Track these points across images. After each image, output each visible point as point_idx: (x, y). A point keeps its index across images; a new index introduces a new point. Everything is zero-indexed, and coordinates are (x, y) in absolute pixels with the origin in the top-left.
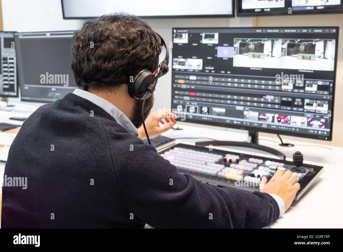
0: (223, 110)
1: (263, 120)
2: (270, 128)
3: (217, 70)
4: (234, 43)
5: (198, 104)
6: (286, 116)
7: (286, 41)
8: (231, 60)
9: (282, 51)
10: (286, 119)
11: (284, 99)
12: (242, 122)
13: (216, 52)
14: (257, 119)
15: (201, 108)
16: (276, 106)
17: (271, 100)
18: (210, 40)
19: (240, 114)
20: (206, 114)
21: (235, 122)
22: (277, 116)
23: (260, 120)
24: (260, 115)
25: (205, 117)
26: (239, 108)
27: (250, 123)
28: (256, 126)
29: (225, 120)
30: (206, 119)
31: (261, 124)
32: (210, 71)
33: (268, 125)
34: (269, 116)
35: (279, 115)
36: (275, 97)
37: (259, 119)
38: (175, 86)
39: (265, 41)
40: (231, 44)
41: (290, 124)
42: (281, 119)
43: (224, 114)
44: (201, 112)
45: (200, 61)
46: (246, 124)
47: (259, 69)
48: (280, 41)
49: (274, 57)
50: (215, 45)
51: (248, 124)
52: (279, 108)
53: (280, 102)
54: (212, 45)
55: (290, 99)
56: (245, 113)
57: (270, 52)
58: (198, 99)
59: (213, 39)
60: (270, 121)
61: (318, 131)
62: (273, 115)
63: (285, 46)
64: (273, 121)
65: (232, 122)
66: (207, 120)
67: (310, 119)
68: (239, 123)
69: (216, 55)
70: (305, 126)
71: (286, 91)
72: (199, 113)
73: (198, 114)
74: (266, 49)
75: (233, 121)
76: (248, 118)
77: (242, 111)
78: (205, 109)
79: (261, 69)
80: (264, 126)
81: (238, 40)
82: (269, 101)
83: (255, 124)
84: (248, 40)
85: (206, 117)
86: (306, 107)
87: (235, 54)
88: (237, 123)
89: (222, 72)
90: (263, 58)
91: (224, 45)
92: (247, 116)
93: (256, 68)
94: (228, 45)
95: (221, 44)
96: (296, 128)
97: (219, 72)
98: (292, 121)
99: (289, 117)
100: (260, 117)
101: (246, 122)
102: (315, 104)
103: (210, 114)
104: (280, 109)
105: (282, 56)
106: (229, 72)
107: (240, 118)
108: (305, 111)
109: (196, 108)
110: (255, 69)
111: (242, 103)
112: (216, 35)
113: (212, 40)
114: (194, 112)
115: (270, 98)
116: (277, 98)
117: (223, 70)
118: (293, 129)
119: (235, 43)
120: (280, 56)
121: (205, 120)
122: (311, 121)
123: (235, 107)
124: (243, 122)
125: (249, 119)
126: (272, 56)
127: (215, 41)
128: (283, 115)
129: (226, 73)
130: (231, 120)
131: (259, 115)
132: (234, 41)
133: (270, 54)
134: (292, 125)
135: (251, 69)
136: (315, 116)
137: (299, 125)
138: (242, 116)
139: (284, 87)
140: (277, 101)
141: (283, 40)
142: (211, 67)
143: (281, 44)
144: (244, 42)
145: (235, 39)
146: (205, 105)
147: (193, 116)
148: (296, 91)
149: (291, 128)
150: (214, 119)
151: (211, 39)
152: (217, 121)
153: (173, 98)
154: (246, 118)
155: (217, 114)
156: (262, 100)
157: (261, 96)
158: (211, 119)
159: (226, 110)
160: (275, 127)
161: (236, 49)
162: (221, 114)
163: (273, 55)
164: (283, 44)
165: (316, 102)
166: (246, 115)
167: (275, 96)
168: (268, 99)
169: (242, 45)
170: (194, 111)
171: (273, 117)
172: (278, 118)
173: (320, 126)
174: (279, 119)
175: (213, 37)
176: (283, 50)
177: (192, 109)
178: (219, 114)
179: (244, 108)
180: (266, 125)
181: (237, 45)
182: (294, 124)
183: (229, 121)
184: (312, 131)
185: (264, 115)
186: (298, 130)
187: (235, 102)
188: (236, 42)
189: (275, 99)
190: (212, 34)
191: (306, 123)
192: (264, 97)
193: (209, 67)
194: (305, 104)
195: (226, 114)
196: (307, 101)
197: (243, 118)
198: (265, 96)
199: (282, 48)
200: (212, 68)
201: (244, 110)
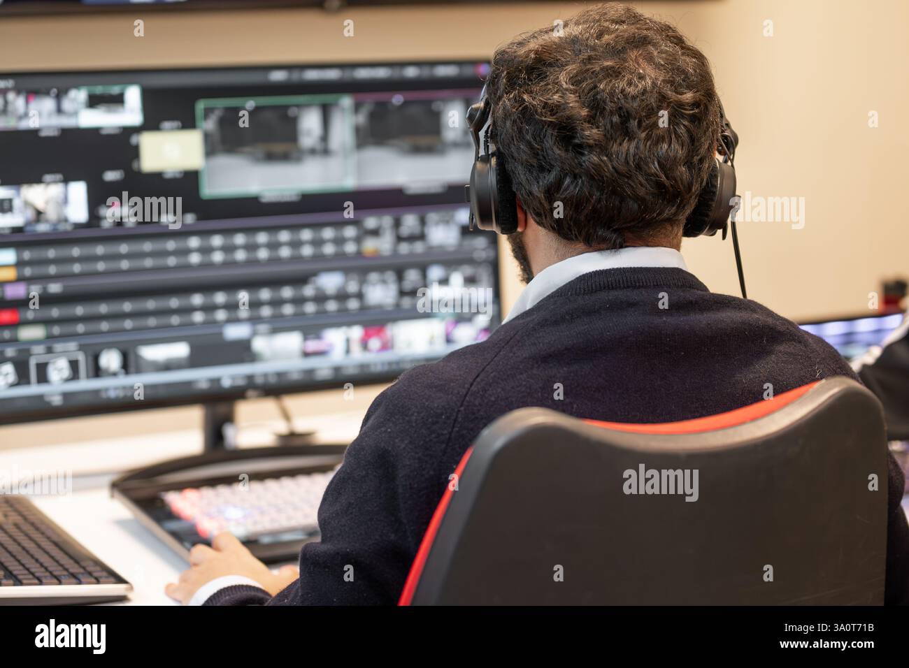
0: (180, 350)
1: (317, 357)
4: (198, 117)
5: (82, 348)
6: (383, 328)
8: (191, 179)
9: (357, 134)
10: (386, 336)
12: (251, 376)
13: (135, 152)
14: (299, 355)
15: (96, 358)
16: (354, 304)
17: (337, 287)
18: (109, 111)
19: (241, 351)
20: (115, 374)
21: (225, 383)
22: (357, 333)
23: (310, 357)
24: (308, 341)
25: (112, 386)
26: (234, 332)
27: (278, 374)
28: (296, 379)
29: (189, 384)
31: (313, 370)
33: (335, 369)
34: (336, 338)
35: (365, 328)
36: (347, 274)
37: (306, 355)
39: (300, 105)
40: (188, 123)
41: (392, 349)
42: (370, 339)
43: (186, 360)
44: (97, 372)
45: (78, 191)
48: (348, 101)
49: (332, 153)
50: (128, 131)
51: (272, 379)
54: (117, 131)
56: (257, 344)
57: (319, 138)
58: (80, 328)
59: (120, 109)
60: (338, 355)
62: (345, 332)
63: (364, 117)
64: (348, 351)
65: (214, 384)
68: (241, 381)
69: (135, 166)
70: (439, 348)
72: (88, 377)
73: (85, 384)
74: (307, 133)
75: (219, 378)
76: (269, 360)
77: (246, 341)
78: (110, 360)
80: (324, 375)
82: (331, 290)
85: (116, 388)
87: (208, 158)
88: (232, 386)
90: (299, 161)
91: (165, 125)
92: (265, 354)
94: (177, 124)
95: (152, 123)
100: (309, 348)
101: (263, 374)
103: (132, 369)
105: (359, 147)
106: (189, 217)
107: (242, 362)
109: (74, 365)
111: (244, 313)
112: (133, 95)
113: (115, 113)
114: (67, 380)
115: (330, 281)
116: (353, 277)
119: (203, 117)
123: (222, 332)
125: (271, 363)
126: (327, 152)
127: (131, 112)
130: (210, 379)
131: (304, 344)
132: (198, 111)
133: (321, 146)
137: (422, 349)
138: (247, 355)
139: (370, 244)
140: (354, 287)
141: (356, 99)
143: (350, 110)
145: (198, 104)
146: (110, 346)
147: (66, 395)
148: (404, 249)
151: (112, 108)
154: (262, 360)
155: (161, 367)
156: (309, 290)
157: (303, 279)
159: (193, 347)
160: (355, 370)
162: (172, 365)
163: (330, 147)
166: (259, 351)
167: (346, 270)
168: (325, 287)
169: (225, 121)
170: (66, 372)
171: (348, 341)
172: (362, 340)
174: (366, 343)
175: (119, 100)
176: (360, 129)
177: (59, 370)
178: (168, 366)
179: (253, 329)
180: (329, 370)
181: (211, 124)
183: (204, 385)
185: (319, 341)
187: (221, 314)
188: (204, 113)
189: (346, 282)
190: (115, 90)
191: (442, 337)
192: (314, 281)
195: (195, 361)
197: (252, 362)
198: (316, 275)
199: (357, 126)
201: (254, 334)
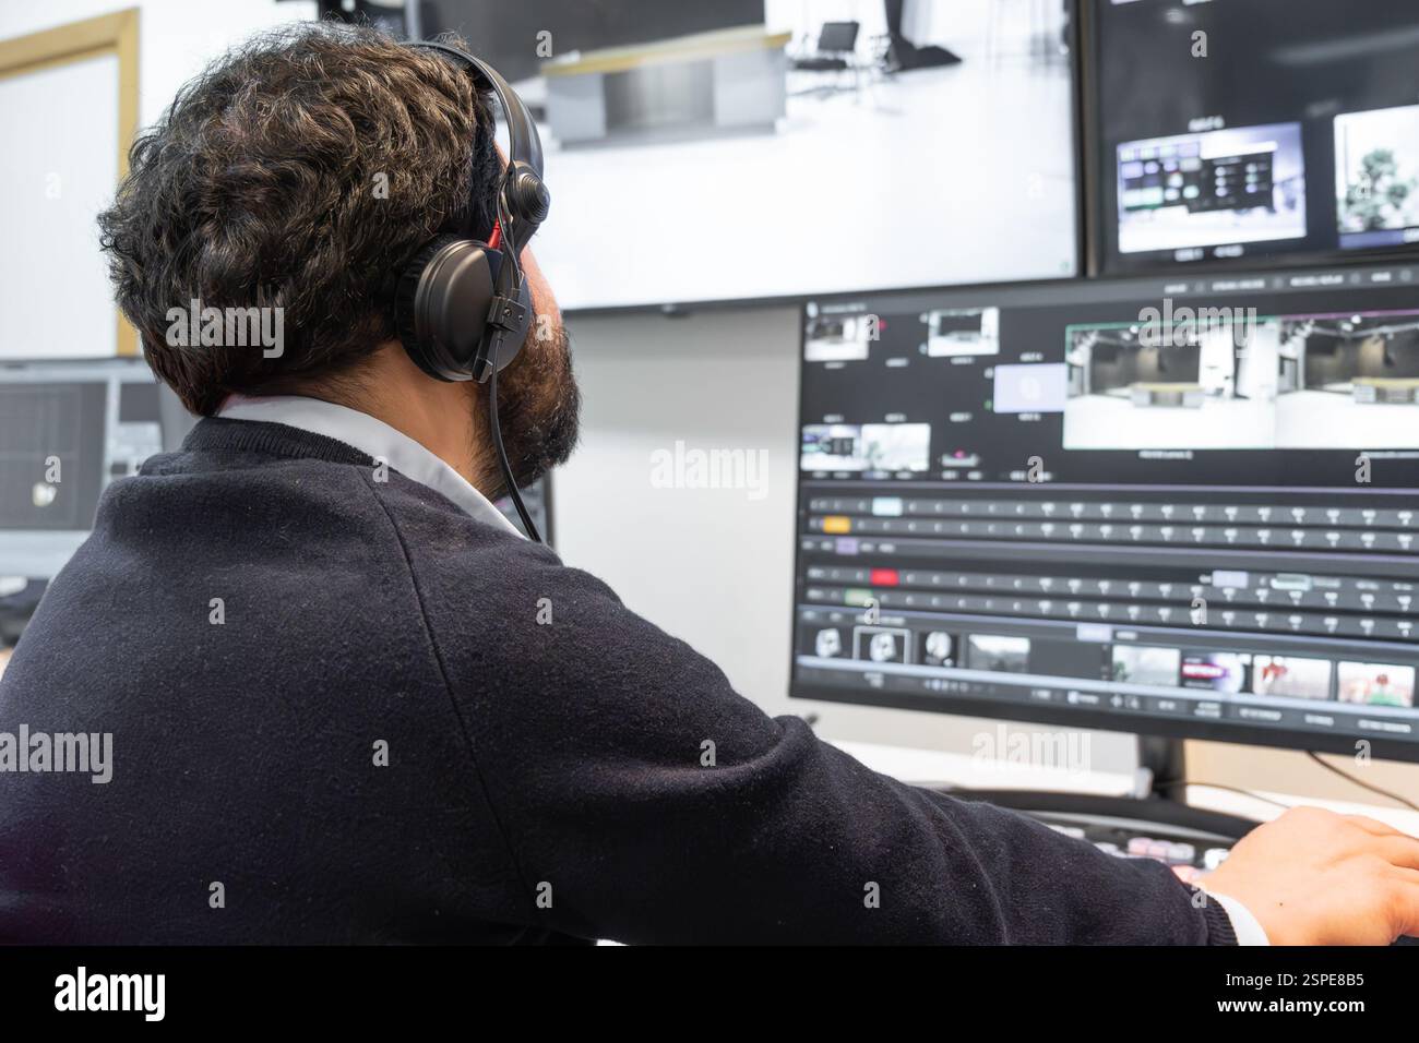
0: (1020, 646)
1: (1202, 685)
2: (1232, 720)
3: (995, 468)
4: (1068, 346)
5: (909, 624)
7: (1298, 324)
8: (1052, 422)
9: (1282, 371)
12: (1106, 697)
13: (988, 388)
14: (1174, 680)
15: (923, 638)
16: (1262, 619)
17: (1239, 590)
18: (961, 339)
19: (1097, 661)
20: (942, 664)
21: (1073, 698)
22: (1263, 661)
23: (1189, 683)
24: (1188, 660)
25: (940, 677)
26: (1089, 633)
27: (1142, 699)
28: (1168, 711)
29: (1027, 689)
30: (945, 686)
31: (1194, 704)
32: (963, 472)
33: (1225, 706)
34: (1230, 664)
36: (1255, 576)
37: (1184, 680)
38: (808, 545)
40: (1054, 354)
43: (1024, 661)
44: (922, 656)
45: (920, 434)
46: (1123, 706)
47: (1179, 455)
48: (1274, 325)
49: (1245, 397)
50: (984, 362)
51: (1135, 704)
52: (1274, 625)
53: (1276, 601)
54: (970, 361)
56: (1120, 654)
57: (1227, 378)
58: (909, 600)
59: (974, 335)
60: (1231, 689)
62: (1246, 659)
63: (1296, 348)
64: (1247, 687)
65: (1058, 696)
66: (950, 691)
68: (1093, 699)
69: (988, 405)
72: (912, 663)
73: (907, 669)
74: (1212, 368)
75: (1065, 692)
76: (1130, 679)
77: (1105, 648)
78: (939, 644)
79: (1189, 456)
80: (1208, 711)
81: (1085, 334)
82: (1229, 594)
83: (1163, 705)
84: (1128, 330)
85: (942, 679)
87: (1071, 396)
88: (1081, 703)
89: (1016, 475)
90: (1197, 407)
91: (1026, 357)
92: (1129, 668)
93: (1169, 451)
94: (1039, 357)
95: (1009, 353)
97: (1002, 476)
100: (1189, 670)
101: (1123, 696)
103: (961, 663)
104: (1276, 631)
105: (1282, 392)
106: (1044, 476)
107: (1097, 677)
109: (899, 641)
110: (1159, 455)
111: (1104, 609)
112: (990, 318)
113: (969, 340)
114: (890, 660)
115: (1230, 583)
116: (1262, 581)
117: (1019, 469)
119: (1074, 347)
120: (1274, 390)
121: (940, 690)
123: (1074, 631)
124: (1110, 695)
125: (1134, 683)
126: (1236, 396)
127: (986, 341)
129: (1031, 478)
130: (1053, 690)
131: (1182, 663)
132: (1069, 338)
133: (1229, 386)
135: (1144, 455)
138: (1105, 669)
140: (1262, 595)
141: (1285, 323)
142: (967, 454)
143: (1275, 338)
144: (1112, 342)
145: (1069, 330)
146: (940, 627)
147: (887, 677)
150: (977, 689)
151: (966, 335)
152: (992, 694)
153: (800, 598)
154: (1125, 677)
155: (994, 663)
156: (1197, 591)
157: (1189, 575)
158: (964, 688)
159: (1033, 644)
161: (1076, 372)
162: (1008, 663)
163: (1242, 391)
164: (1284, 338)
166: (1121, 666)
167: (1254, 570)
168: (1220, 589)
169: (1101, 354)
170: (890, 651)
171: (1248, 670)
172: (1269, 672)
175: (973, 325)
176: (1287, 365)
177: (882, 647)
178: (1001, 665)
179: (1114, 634)
180: (1216, 706)
181: (1080, 356)
183: (1045, 695)
185: (1207, 663)
187: (1074, 608)
188: (1076, 341)
189: (1253, 587)
190: (971, 312)
192: (1204, 579)
193: (959, 454)
195: (1034, 664)
197: (1111, 678)
198: (1209, 572)
199: (1282, 359)
200: (972, 461)
201: (1116, 640)
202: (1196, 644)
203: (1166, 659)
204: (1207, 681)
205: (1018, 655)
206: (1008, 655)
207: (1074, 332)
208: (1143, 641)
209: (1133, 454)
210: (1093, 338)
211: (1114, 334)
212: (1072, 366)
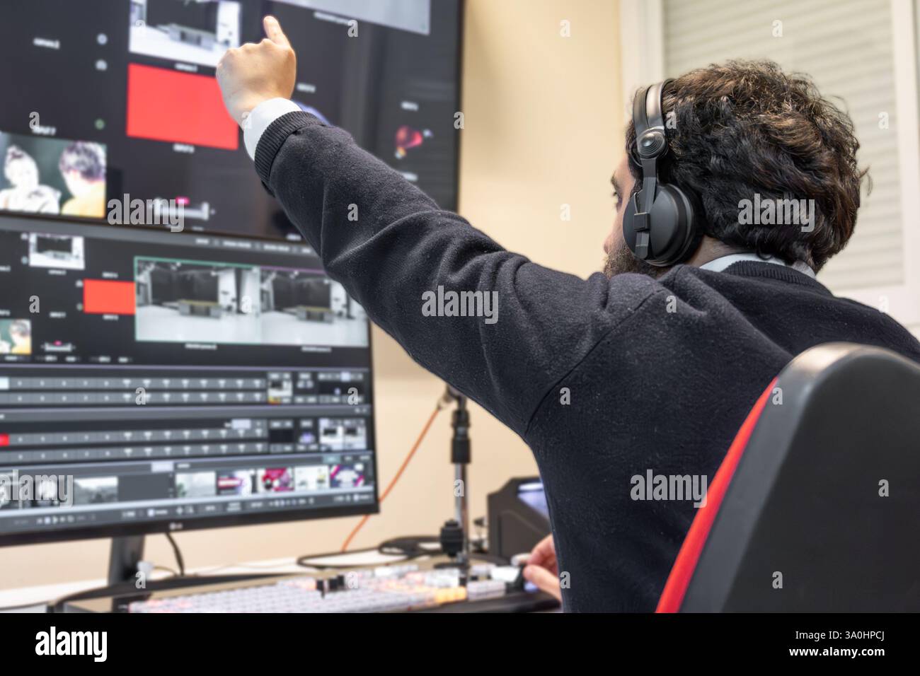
0: (111, 482)
1: (230, 491)
2: (248, 511)
3: (85, 353)
4: (136, 270)
6: (283, 470)
7: (269, 272)
8: (128, 321)
9: (263, 299)
10: (284, 478)
11: (276, 425)
12: (174, 508)
14: (213, 491)
16: (259, 447)
17: (246, 430)
18: (55, 256)
19: (166, 485)
20: (52, 504)
21: (151, 513)
22: (261, 473)
23: (223, 492)
24: (222, 477)
25: (50, 514)
26: (159, 467)
27: (196, 506)
28: (211, 512)
29: (118, 512)
30: (53, 521)
31: (225, 504)
32: (61, 357)
33: (244, 503)
34: (244, 476)
35: (268, 470)
36: (254, 421)
37: (220, 490)
39: (218, 269)
40: (126, 275)
41: (292, 489)
42: (272, 479)
43: (115, 492)
46: (183, 514)
47: (209, 347)
48: (256, 270)
49: (243, 313)
50: (72, 274)
51: (191, 510)
52: (266, 450)
53: (266, 435)
54: (63, 273)
55: (289, 424)
56: (181, 479)
57: (234, 300)
58: (21, 457)
59: (66, 255)
60: (245, 493)
61: (352, 494)
62: (252, 472)
63: (268, 286)
64: (254, 490)
65: (141, 514)
66: (58, 523)
67: (334, 469)
68: (164, 512)
69: (79, 307)
70: (326, 489)
71: (277, 403)
73: (22, 512)
74: (226, 293)
75: (145, 510)
76: (188, 495)
77: (171, 476)
79: (214, 347)
80: (234, 508)
81: (147, 263)
82: (241, 433)
83: (208, 508)
84: (173, 264)
85: (52, 516)
86: (325, 440)
87: (140, 305)
88: (157, 516)
89: (103, 359)
90: (218, 317)
91: (106, 275)
92: (186, 488)
93: (201, 344)
94: (115, 275)
96: (307, 498)
97: (93, 359)
98: (297, 481)
99: (289, 471)
100: (223, 483)
101: (183, 506)
102: (340, 430)
104: (268, 453)
105: (264, 311)
106: (123, 360)
107: (165, 495)
108: (323, 449)
110: (198, 346)
111: (168, 450)
112: (78, 244)
113: (63, 258)
114: (5, 507)
115: (241, 426)
116: (259, 423)
117: (105, 354)
118: (302, 502)
119: (140, 271)
121: (50, 525)
122: (337, 472)
123: (149, 467)
125: (191, 497)
126: (239, 312)
127: (75, 260)
128: (276, 470)
129: (114, 361)
130: (137, 510)
131: (218, 479)
132: (136, 265)
133: (234, 305)
134: (299, 491)
135: (188, 346)
136: (343, 458)
137: (313, 488)
138: (171, 490)
139: (273, 394)
140: (259, 433)
141: (262, 271)
142: (64, 342)
143: (258, 279)
144: (165, 270)
145: (136, 259)
148: (300, 400)
149: (297, 498)
150: (81, 518)
151: (60, 254)
152: (94, 522)
154: (184, 494)
155: (93, 497)
156: (223, 433)
157: (218, 423)
158: (71, 519)
159: (121, 480)
160: (259, 505)
161: (142, 289)
162: (104, 495)
163: (243, 309)
164: (263, 279)
165: (343, 425)
166: (181, 486)
167: (253, 418)
168: (236, 430)
169: (158, 278)
171: (254, 478)
172: (265, 478)
173: (356, 482)
174: (269, 481)
175: (66, 247)
176: (266, 295)
178: (99, 497)
179: (175, 466)
180: (238, 504)
181: (144, 278)
182: (303, 488)
183: (131, 514)
184: (340, 499)
185: (232, 478)
186: (311, 501)
187: (148, 451)
188: (142, 267)
189: (254, 427)
190: (64, 237)
191: (327, 479)
192: (227, 425)
193: (58, 343)
194: (321, 430)
195: (124, 492)
196: (324, 424)
197: (175, 495)
198: (229, 420)
199: (263, 292)
200: (68, 348)
201: (177, 470)
202: (224, 467)
203: (207, 479)
204: (232, 489)
205: (111, 488)
206: (104, 490)
207: (139, 262)
208: (194, 468)
209: (181, 346)
210: (152, 267)
211: (165, 266)
212: (139, 284)
